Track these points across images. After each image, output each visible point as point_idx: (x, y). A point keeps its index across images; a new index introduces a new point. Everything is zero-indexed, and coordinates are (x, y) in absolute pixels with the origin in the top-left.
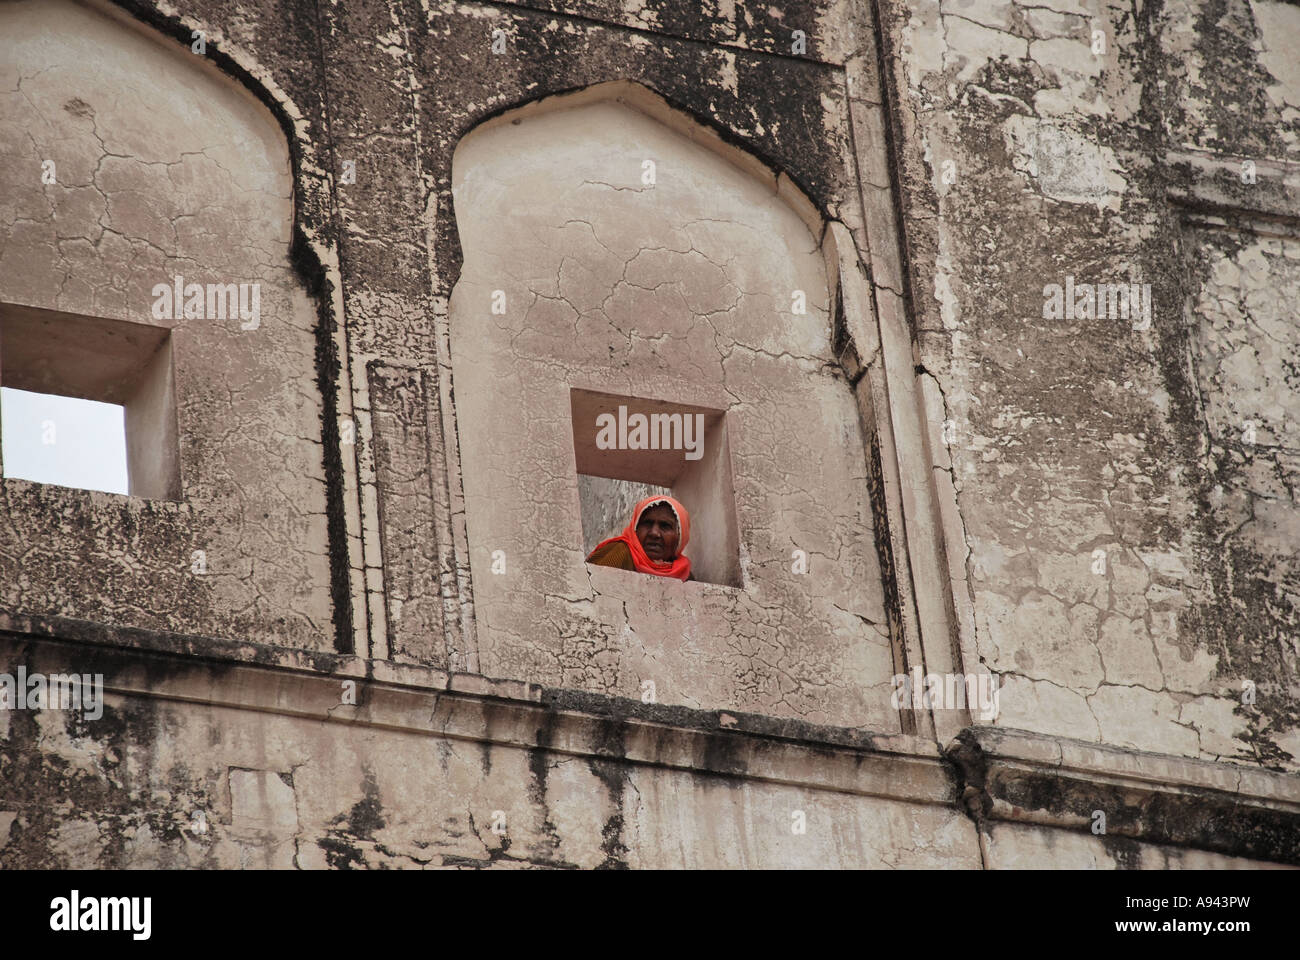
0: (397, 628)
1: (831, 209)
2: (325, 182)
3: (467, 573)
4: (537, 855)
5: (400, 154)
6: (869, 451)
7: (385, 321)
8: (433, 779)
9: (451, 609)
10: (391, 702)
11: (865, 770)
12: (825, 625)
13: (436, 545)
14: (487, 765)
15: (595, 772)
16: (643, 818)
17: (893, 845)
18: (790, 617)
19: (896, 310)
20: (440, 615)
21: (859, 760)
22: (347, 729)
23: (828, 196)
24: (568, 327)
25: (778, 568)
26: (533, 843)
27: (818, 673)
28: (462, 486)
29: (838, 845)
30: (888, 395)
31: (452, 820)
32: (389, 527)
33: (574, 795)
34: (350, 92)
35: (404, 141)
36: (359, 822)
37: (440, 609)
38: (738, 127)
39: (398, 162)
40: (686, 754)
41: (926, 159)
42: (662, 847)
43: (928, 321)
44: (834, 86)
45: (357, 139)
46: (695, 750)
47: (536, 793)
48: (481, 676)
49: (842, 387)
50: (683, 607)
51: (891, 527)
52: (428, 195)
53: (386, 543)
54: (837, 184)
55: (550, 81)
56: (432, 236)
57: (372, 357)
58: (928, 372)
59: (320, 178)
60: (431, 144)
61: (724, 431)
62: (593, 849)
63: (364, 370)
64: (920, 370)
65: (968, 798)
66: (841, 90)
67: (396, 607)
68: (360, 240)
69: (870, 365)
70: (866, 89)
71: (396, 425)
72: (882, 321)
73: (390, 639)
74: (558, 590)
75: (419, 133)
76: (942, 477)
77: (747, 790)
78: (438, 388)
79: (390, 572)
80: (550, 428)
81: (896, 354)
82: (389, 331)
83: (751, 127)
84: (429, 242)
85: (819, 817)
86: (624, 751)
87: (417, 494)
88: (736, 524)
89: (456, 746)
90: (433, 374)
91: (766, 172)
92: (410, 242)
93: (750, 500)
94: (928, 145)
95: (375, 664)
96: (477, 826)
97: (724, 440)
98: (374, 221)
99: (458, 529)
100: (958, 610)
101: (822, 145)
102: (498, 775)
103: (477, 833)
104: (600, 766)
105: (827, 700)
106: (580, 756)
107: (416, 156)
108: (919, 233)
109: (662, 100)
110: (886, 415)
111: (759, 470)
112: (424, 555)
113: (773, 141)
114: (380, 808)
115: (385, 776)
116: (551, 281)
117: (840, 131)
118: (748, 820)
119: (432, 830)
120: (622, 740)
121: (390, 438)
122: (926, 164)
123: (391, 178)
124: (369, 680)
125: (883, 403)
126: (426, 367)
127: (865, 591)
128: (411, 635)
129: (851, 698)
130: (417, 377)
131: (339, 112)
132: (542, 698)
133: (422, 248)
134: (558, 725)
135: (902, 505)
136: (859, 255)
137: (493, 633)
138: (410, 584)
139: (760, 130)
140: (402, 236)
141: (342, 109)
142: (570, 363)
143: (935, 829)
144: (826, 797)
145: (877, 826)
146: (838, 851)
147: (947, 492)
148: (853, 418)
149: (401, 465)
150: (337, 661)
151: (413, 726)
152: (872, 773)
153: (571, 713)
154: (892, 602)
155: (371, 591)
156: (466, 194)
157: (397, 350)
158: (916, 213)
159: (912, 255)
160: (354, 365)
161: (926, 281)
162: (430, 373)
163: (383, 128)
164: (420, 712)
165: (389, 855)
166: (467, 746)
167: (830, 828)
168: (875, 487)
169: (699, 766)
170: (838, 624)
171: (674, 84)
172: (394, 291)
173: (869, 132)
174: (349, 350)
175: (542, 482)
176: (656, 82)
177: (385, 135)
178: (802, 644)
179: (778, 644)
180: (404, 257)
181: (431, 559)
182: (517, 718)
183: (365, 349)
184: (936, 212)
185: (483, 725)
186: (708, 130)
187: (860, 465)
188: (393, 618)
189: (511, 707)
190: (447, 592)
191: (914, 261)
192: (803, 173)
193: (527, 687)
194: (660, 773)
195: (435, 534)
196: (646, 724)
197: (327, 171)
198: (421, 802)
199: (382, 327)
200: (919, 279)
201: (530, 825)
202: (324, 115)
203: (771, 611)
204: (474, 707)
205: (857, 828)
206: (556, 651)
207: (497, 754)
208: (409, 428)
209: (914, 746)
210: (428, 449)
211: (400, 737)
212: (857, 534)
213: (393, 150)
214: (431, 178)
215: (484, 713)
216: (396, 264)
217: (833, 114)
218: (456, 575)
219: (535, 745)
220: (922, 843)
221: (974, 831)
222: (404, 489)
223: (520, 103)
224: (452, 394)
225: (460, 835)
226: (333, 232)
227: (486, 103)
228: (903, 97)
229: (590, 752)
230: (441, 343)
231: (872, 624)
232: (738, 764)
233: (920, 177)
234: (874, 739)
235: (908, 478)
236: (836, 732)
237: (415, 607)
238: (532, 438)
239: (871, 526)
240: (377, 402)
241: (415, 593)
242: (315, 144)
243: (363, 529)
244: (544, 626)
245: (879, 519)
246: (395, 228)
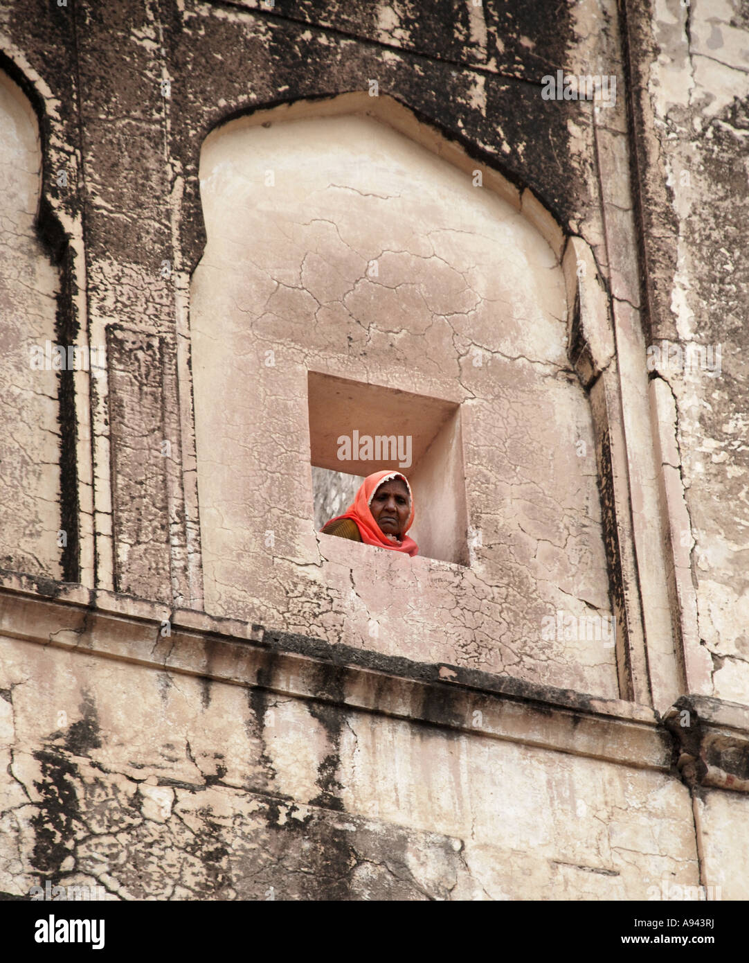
0: (124, 569)
1: (573, 225)
2: (73, 158)
3: (196, 527)
4: (252, 784)
5: (148, 138)
6: (600, 450)
7: (126, 289)
8: (152, 707)
9: (178, 556)
10: (113, 631)
11: (582, 731)
12: (549, 606)
13: (167, 497)
14: (207, 699)
15: (313, 714)
16: (360, 759)
17: (606, 803)
18: (515, 596)
19: (632, 321)
20: (167, 561)
21: (576, 721)
22: (68, 655)
23: (570, 213)
24: (308, 315)
25: (505, 551)
26: (249, 773)
27: (541, 649)
28: (195, 447)
29: (552, 799)
30: (620, 398)
31: (168, 746)
32: (120, 476)
33: (291, 733)
34: (102, 78)
35: (153, 127)
36: (75, 740)
37: (167, 556)
38: (485, 143)
39: (146, 145)
40: (405, 704)
41: (669, 183)
42: (377, 787)
43: (663, 331)
44: (581, 114)
45: (107, 121)
46: (413, 701)
47: (254, 728)
48: (204, 613)
49: (576, 391)
50: (409, 578)
51: (618, 518)
52: (175, 179)
53: (116, 491)
54: (579, 203)
55: (302, 86)
56: (176, 216)
57: (111, 321)
58: (661, 377)
59: (69, 153)
60: (180, 132)
61: (457, 424)
62: (308, 783)
63: (103, 332)
64: (654, 375)
65: (683, 766)
66: (588, 118)
67: (124, 551)
68: (105, 213)
69: (604, 369)
70: (613, 119)
71: (132, 384)
72: (618, 330)
73: (116, 579)
74: (286, 553)
75: (169, 122)
76: (671, 474)
77: (464, 742)
78: (175, 355)
79: (119, 518)
80: (286, 406)
81: (630, 361)
82: (129, 298)
83: (498, 145)
84: (173, 222)
85: (535, 772)
86: (343, 697)
87: (150, 449)
88: (465, 508)
89: (177, 679)
90: (172, 342)
91: (511, 189)
92: (155, 220)
93: (480, 487)
94: (671, 171)
95: (98, 593)
96: (193, 754)
97: (457, 431)
98: (120, 197)
99: (189, 485)
100: (681, 595)
101: (566, 166)
102: (217, 709)
103: (193, 760)
104: (319, 709)
105: (548, 674)
106: (300, 698)
107: (165, 141)
108: (659, 250)
109: (411, 114)
110: (618, 416)
111: (491, 460)
112: (154, 505)
113: (518, 159)
114: (97, 730)
115: (104, 700)
116: (294, 272)
117: (584, 155)
118: (464, 770)
119: (148, 754)
120: (342, 685)
121: (125, 395)
122: (668, 188)
123: (139, 160)
124: (92, 607)
125: (616, 404)
126: (164, 335)
127: (590, 578)
128: (137, 576)
129: (571, 674)
130: (156, 343)
131: (90, 94)
132: (264, 638)
133: (166, 226)
134: (279, 666)
135: (630, 499)
136: (598, 268)
137: (220, 588)
138: (139, 529)
139: (506, 148)
140: (147, 213)
141: (93, 92)
142: (309, 348)
143: (649, 792)
144: (542, 755)
145: (591, 784)
146: (552, 805)
147: (674, 488)
148: (586, 420)
149: (135, 420)
150: (61, 587)
151: (134, 657)
152: (588, 734)
153: (292, 655)
154: (616, 589)
155: (100, 534)
156: (213, 186)
157: (137, 317)
158: (656, 232)
159: (651, 270)
160: (92, 326)
161: (663, 294)
162: (168, 340)
163: (133, 113)
164: (142, 643)
165: (104, 772)
166: (187, 680)
167: (544, 783)
168: (604, 483)
169: (417, 715)
170: (562, 606)
171: (423, 98)
172: (136, 263)
173: (614, 158)
174: (88, 313)
175: (275, 454)
176: (407, 96)
177: (135, 119)
178: (525, 621)
179: (501, 620)
180: (148, 233)
181: (161, 509)
182: (238, 656)
183: (105, 313)
184: (677, 232)
185: (204, 661)
186: (455, 146)
187: (590, 463)
188: (119, 560)
189: (232, 645)
190: (175, 541)
191: (652, 276)
192: (546, 191)
193: (249, 627)
194: (378, 720)
195: (166, 487)
196: (366, 670)
197: (76, 147)
198: (139, 727)
199: (122, 294)
200: (656, 292)
201: (247, 757)
202: (75, 96)
203: (496, 590)
204: (195, 643)
205: (571, 786)
206: (282, 609)
207: (218, 691)
208: (145, 388)
209: (632, 711)
210: (163, 408)
211: (120, 666)
212: (584, 526)
213: (142, 134)
214: (178, 164)
215: (206, 648)
216: (139, 238)
217: (578, 139)
218: (185, 527)
219: (255, 684)
220: (635, 803)
221: (688, 796)
222: (137, 443)
223: (271, 105)
224: (189, 362)
225: (177, 760)
226: (78, 203)
227: (236, 100)
228: (649, 125)
229: (310, 695)
230: (181, 314)
231: (596, 608)
232: (457, 716)
233: (662, 198)
234: (592, 702)
235: (638, 475)
236: (554, 692)
237: (142, 552)
238: (268, 413)
239: (599, 520)
240: (114, 362)
241: (143, 538)
242: (65, 122)
243: (94, 477)
244: (271, 585)
245: (607, 513)
246: (140, 205)
